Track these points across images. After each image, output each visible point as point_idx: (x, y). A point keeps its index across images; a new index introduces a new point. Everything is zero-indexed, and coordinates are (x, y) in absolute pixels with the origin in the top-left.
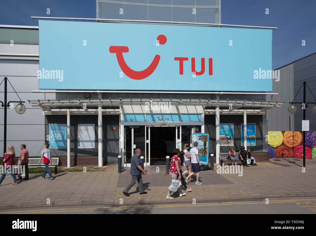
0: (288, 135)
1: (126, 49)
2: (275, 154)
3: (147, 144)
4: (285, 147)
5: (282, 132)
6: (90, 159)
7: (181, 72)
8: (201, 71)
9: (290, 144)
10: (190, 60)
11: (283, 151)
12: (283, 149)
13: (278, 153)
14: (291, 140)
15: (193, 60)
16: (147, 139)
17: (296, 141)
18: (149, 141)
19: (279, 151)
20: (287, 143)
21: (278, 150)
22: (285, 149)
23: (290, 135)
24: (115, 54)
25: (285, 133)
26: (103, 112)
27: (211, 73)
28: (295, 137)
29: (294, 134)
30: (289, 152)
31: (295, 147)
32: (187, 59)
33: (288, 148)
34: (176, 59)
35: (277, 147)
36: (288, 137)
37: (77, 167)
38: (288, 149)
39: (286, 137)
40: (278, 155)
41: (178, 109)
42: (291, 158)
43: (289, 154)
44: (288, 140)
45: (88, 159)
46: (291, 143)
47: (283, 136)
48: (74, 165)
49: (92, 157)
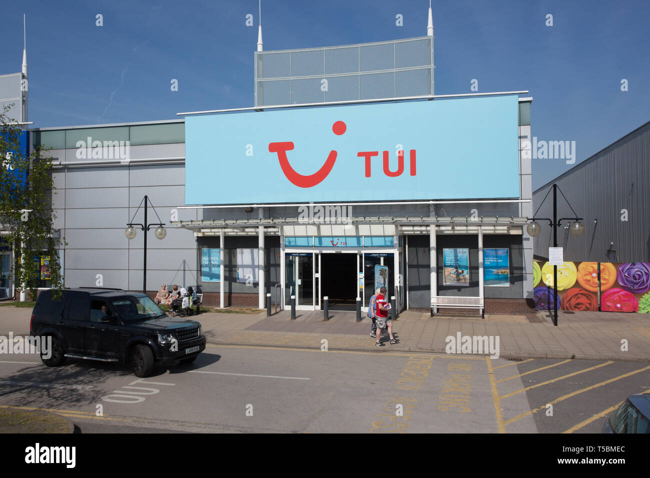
0: (588, 269)
1: (290, 146)
2: (560, 302)
3: (317, 279)
4: (581, 290)
5: (574, 263)
6: (252, 297)
7: (368, 174)
8: (398, 170)
9: (593, 287)
10: (381, 155)
11: (577, 298)
12: (577, 294)
13: (567, 300)
14: (593, 278)
15: (386, 154)
16: (317, 272)
17: (605, 279)
18: (319, 275)
19: (569, 298)
20: (586, 284)
21: (567, 297)
22: (582, 294)
23: (591, 270)
24: (276, 154)
25: (582, 266)
26: (265, 233)
27: (413, 172)
28: (604, 273)
29: (602, 267)
30: (590, 300)
31: (604, 291)
32: (376, 154)
33: (588, 293)
34: (360, 154)
35: (564, 290)
36: (587, 273)
37: (232, 308)
38: (589, 295)
39: (583, 272)
40: (567, 305)
41: (357, 229)
42: (593, 311)
43: (590, 304)
44: (589, 278)
45: (250, 297)
46: (594, 283)
47: (578, 271)
48: (228, 305)
49: (254, 296)
